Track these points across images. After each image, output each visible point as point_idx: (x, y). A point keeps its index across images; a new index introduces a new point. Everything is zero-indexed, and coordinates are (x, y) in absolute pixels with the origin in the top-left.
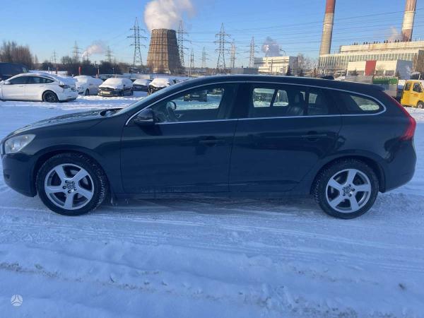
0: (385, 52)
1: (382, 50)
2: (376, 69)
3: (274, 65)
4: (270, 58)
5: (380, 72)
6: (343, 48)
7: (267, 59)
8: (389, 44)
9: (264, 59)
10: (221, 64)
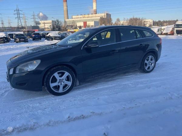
0: (89, 18)
1: (87, 17)
2: (87, 25)
3: (45, 24)
4: (43, 21)
5: (89, 26)
6: (73, 17)
7: (42, 22)
8: (89, 15)
9: (40, 22)
10: (20, 24)
